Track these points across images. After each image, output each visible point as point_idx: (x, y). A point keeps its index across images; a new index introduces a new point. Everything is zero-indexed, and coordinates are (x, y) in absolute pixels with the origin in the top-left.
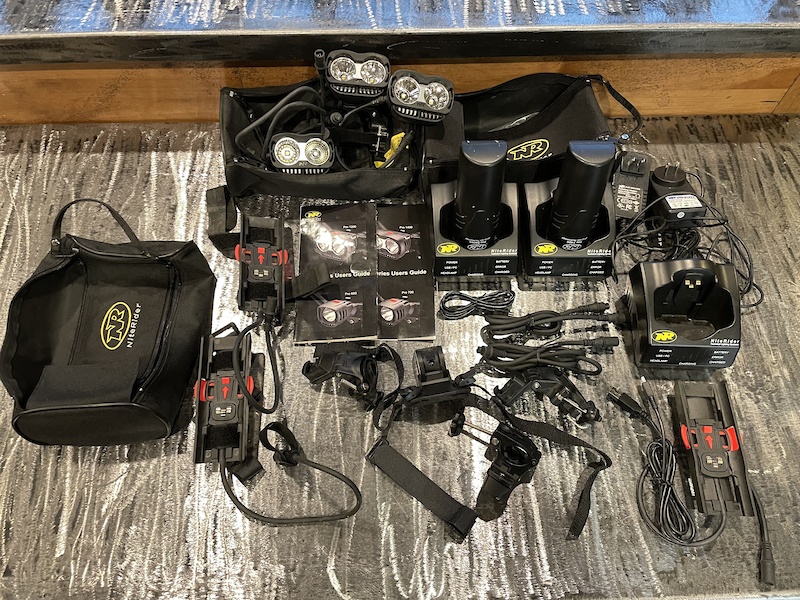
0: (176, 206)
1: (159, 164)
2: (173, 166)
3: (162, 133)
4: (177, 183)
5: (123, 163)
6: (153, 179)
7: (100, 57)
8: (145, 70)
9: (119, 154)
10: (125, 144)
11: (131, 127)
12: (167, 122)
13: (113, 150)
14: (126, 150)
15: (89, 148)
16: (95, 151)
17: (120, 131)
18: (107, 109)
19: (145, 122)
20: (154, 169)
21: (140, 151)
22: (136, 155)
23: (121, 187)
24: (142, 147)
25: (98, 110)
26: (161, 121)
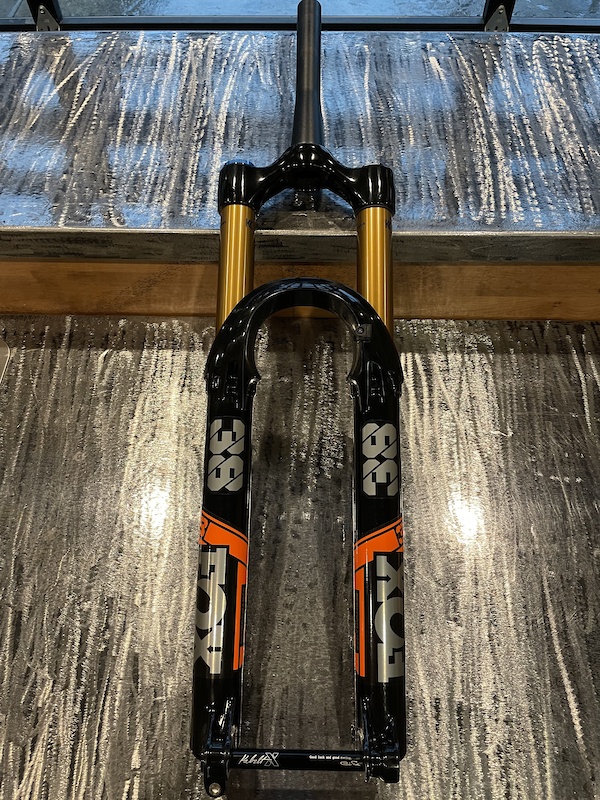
7: (149, 254)
18: (140, 302)
25: (129, 303)
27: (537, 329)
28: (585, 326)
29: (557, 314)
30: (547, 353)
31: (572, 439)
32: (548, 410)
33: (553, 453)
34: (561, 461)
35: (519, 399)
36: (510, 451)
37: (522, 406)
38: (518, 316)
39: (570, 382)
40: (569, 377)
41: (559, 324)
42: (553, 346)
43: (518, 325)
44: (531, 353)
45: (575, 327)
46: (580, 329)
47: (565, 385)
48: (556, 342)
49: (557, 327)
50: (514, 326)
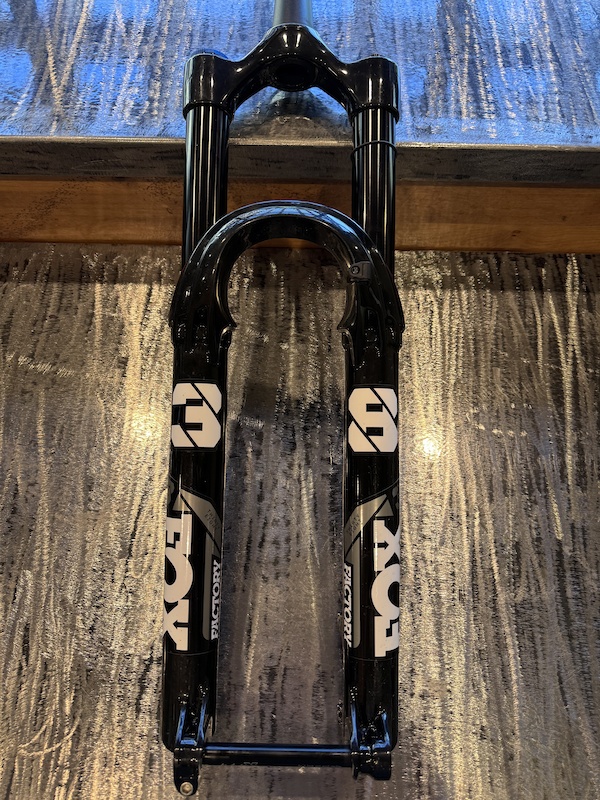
0: (127, 359)
1: (105, 300)
2: (122, 304)
3: (108, 258)
4: (127, 328)
5: (61, 296)
6: (97, 320)
7: (34, 168)
8: (91, 184)
9: (55, 285)
10: (62, 272)
11: (70, 248)
12: (114, 243)
13: (49, 278)
14: (64, 280)
15: (18, 276)
16: (26, 280)
17: (56, 255)
18: (41, 227)
19: (87, 243)
20: (98, 306)
21: (81, 282)
22: (75, 287)
23: (58, 331)
24: (84, 277)
25: (30, 228)
26: (107, 242)
27: (493, 261)
28: (546, 258)
29: (516, 244)
30: (503, 289)
31: (521, 388)
32: (496, 354)
33: (498, 404)
34: (507, 413)
35: (466, 343)
36: (451, 402)
37: (468, 350)
38: (473, 246)
39: (525, 323)
40: (524, 317)
41: (519, 257)
42: (508, 281)
43: (472, 257)
44: (484, 289)
45: (535, 259)
46: (540, 263)
47: (519, 326)
48: (514, 277)
49: (515, 260)
50: (468, 258)
